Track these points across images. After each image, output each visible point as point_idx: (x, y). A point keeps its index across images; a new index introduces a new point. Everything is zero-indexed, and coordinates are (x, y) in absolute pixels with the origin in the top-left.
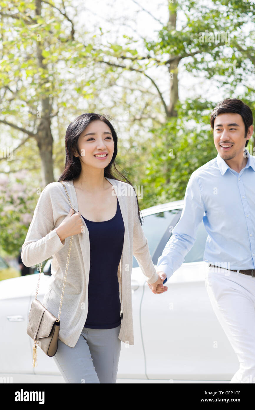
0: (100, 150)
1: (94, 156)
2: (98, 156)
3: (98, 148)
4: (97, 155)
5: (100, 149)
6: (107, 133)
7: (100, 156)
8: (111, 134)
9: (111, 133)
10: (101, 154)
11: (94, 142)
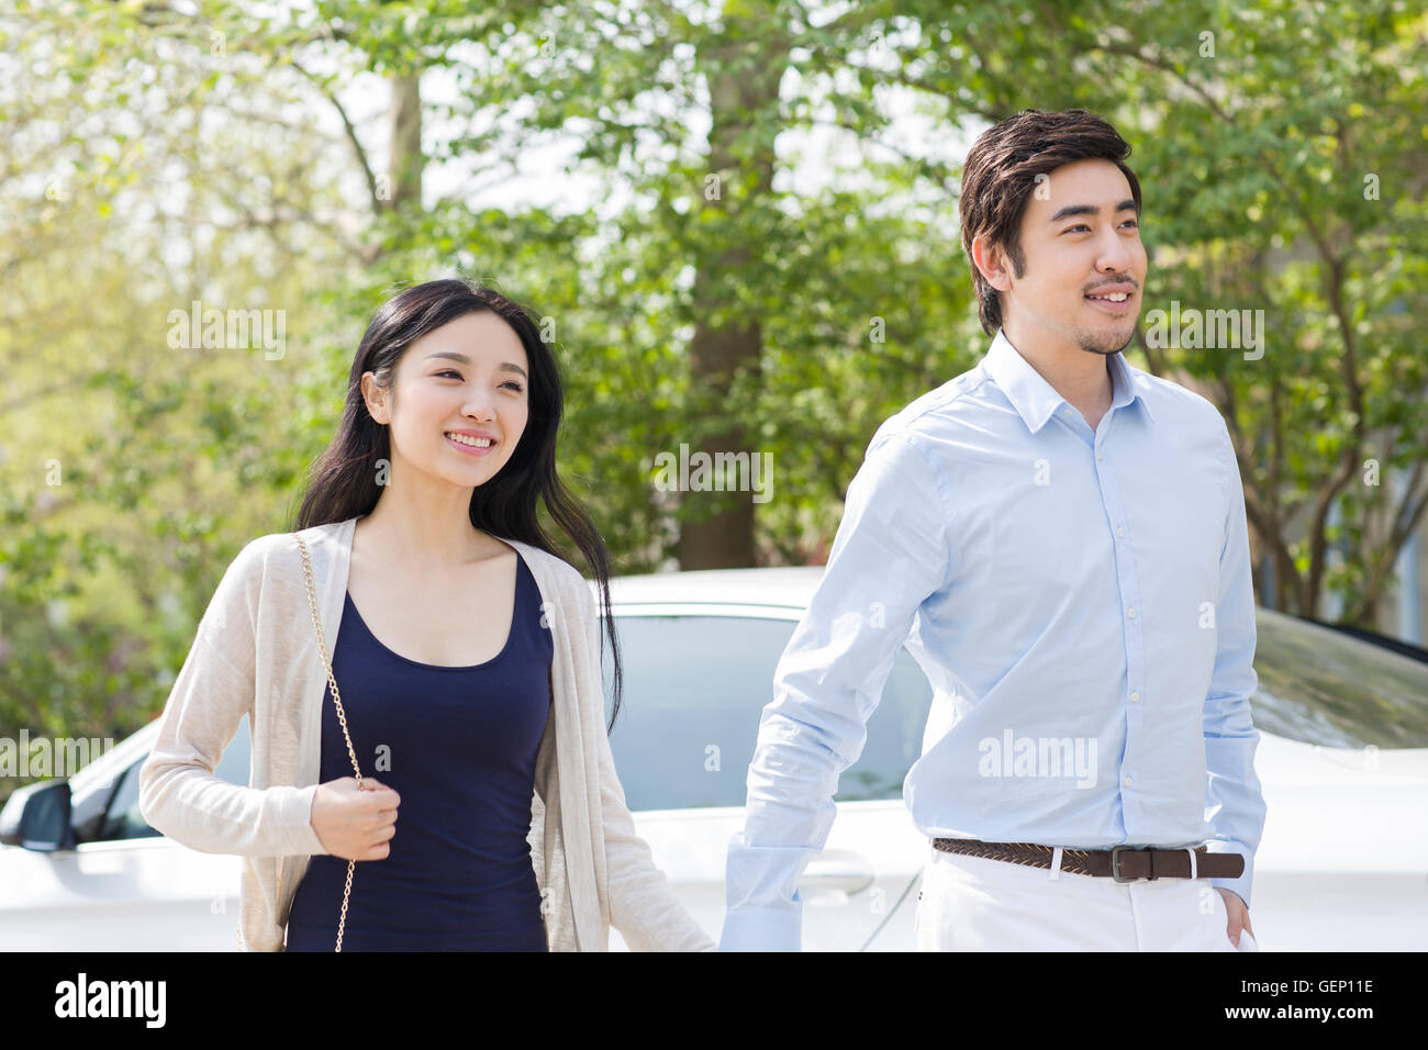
0: (471, 420)
1: (446, 434)
2: (459, 438)
3: (467, 411)
4: (456, 434)
5: (470, 416)
6: (513, 368)
7: (465, 440)
8: (524, 375)
9: (526, 372)
10: (469, 436)
11: (457, 385)
